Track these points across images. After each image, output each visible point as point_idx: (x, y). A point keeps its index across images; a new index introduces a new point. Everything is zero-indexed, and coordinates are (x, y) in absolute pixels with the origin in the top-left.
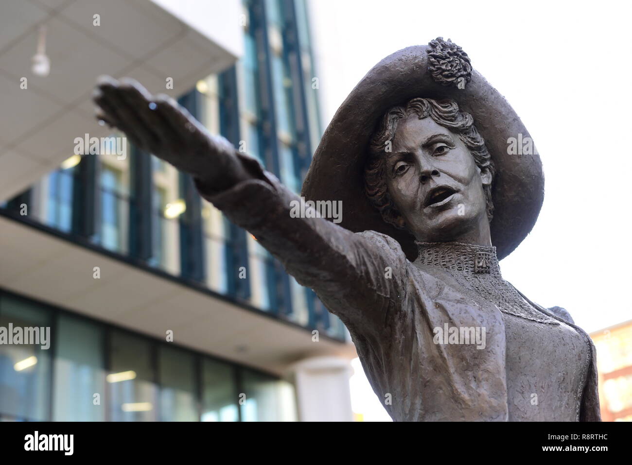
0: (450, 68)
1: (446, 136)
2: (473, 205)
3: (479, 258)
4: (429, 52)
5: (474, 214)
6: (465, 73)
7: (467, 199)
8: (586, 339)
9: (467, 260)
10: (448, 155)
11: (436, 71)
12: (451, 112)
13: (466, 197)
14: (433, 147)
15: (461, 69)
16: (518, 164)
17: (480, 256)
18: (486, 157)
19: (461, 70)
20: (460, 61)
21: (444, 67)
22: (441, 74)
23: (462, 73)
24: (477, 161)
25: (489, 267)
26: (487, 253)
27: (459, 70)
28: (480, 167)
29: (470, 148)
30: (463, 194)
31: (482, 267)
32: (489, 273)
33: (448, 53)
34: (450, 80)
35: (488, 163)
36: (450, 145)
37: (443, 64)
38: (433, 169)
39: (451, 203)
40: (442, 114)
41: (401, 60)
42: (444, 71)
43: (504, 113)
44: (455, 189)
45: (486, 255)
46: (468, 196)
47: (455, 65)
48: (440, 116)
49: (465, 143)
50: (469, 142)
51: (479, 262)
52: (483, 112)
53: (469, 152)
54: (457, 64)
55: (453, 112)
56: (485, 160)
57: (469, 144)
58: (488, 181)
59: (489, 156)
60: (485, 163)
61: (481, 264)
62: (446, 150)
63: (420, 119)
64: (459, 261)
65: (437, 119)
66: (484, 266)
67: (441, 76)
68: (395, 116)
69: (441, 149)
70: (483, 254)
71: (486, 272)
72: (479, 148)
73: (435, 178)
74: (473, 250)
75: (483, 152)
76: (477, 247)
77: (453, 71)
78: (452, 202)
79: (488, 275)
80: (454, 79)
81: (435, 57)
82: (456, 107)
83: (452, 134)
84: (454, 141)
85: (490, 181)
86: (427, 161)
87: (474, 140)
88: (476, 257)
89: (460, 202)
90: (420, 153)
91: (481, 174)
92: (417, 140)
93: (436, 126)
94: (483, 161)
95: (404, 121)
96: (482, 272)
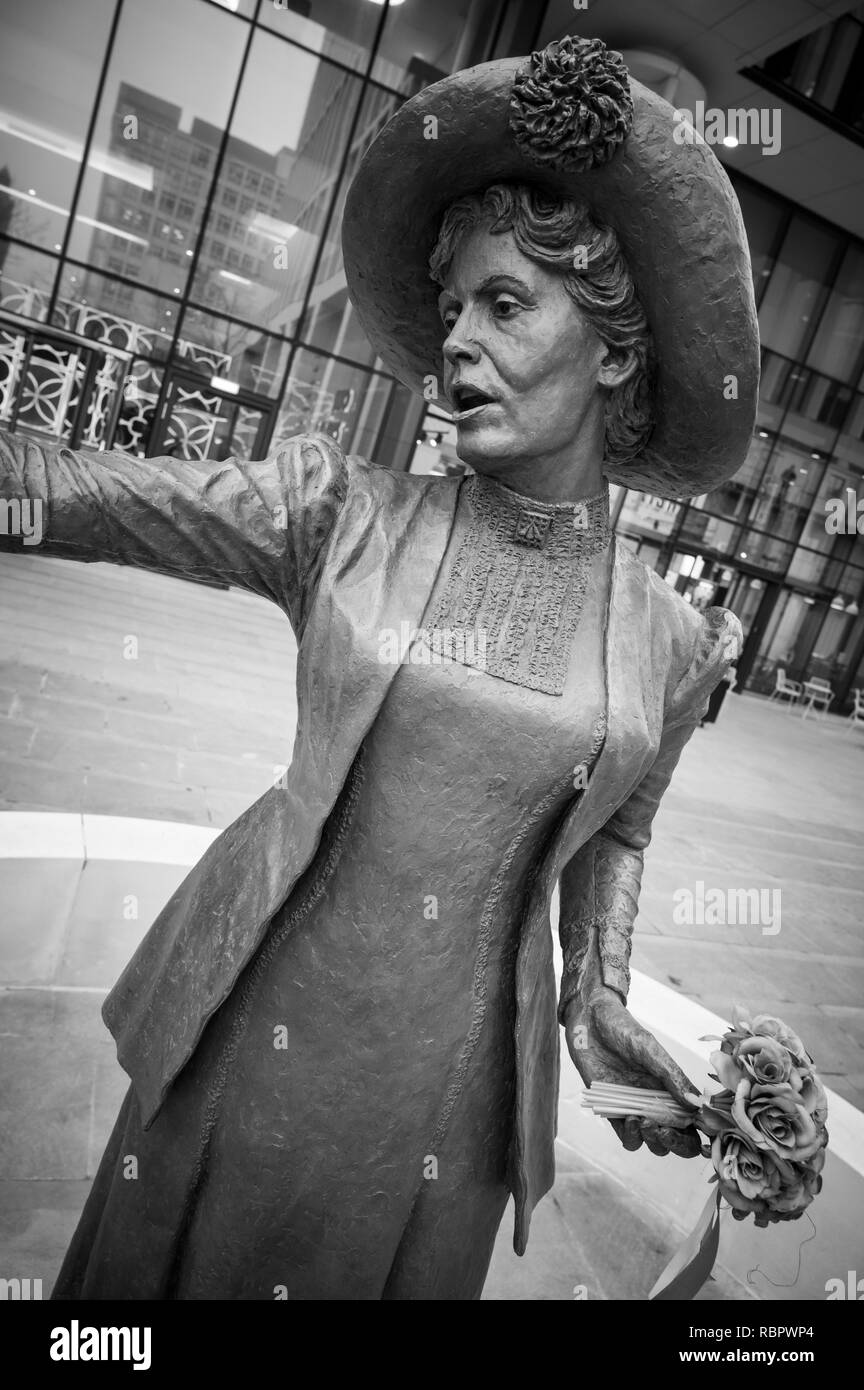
0: (544, 128)
1: (517, 281)
2: (523, 430)
3: (524, 521)
4: (517, 81)
5: (518, 449)
6: (583, 142)
7: (513, 417)
9: (507, 515)
10: (515, 322)
11: (519, 132)
12: (548, 228)
13: (511, 414)
14: (500, 302)
15: (573, 131)
16: (681, 360)
17: (525, 518)
18: (627, 330)
19: (574, 135)
20: (578, 110)
21: (530, 126)
22: (527, 140)
23: (574, 143)
24: (602, 334)
25: (539, 541)
26: (542, 516)
27: (568, 135)
28: (610, 347)
29: (583, 307)
30: (507, 406)
31: (525, 537)
32: (539, 548)
33: (553, 88)
34: (546, 157)
35: (633, 340)
36: (523, 302)
37: (530, 118)
38: (464, 348)
39: (475, 421)
40: (531, 230)
41: (449, 99)
42: (532, 135)
43: (680, 242)
44: (493, 396)
45: (538, 518)
46: (517, 413)
47: (558, 119)
48: (528, 233)
49: (573, 297)
50: (583, 297)
51: (522, 527)
52: (637, 232)
53: (577, 322)
54: (565, 118)
55: (555, 229)
56: (627, 336)
57: (581, 301)
58: (613, 380)
59: (642, 325)
60: (621, 341)
61: (523, 532)
62: (512, 311)
63: (491, 233)
64: (495, 513)
65: (519, 238)
66: (530, 536)
67: (527, 146)
68: (463, 215)
69: (504, 306)
70: (532, 517)
71: (532, 545)
72: (612, 313)
73: (465, 366)
74: (518, 505)
75: (625, 317)
76: (525, 501)
77: (551, 137)
78: (476, 419)
79: (536, 551)
80: (554, 155)
81: (521, 97)
82: (566, 216)
83: (544, 279)
84: (539, 293)
85: (621, 378)
86: (469, 328)
87: (601, 292)
88: (520, 517)
89: (494, 422)
90: (469, 306)
91: (605, 362)
92: (470, 278)
93: (516, 256)
94: (619, 336)
95: (471, 230)
96: (526, 544)
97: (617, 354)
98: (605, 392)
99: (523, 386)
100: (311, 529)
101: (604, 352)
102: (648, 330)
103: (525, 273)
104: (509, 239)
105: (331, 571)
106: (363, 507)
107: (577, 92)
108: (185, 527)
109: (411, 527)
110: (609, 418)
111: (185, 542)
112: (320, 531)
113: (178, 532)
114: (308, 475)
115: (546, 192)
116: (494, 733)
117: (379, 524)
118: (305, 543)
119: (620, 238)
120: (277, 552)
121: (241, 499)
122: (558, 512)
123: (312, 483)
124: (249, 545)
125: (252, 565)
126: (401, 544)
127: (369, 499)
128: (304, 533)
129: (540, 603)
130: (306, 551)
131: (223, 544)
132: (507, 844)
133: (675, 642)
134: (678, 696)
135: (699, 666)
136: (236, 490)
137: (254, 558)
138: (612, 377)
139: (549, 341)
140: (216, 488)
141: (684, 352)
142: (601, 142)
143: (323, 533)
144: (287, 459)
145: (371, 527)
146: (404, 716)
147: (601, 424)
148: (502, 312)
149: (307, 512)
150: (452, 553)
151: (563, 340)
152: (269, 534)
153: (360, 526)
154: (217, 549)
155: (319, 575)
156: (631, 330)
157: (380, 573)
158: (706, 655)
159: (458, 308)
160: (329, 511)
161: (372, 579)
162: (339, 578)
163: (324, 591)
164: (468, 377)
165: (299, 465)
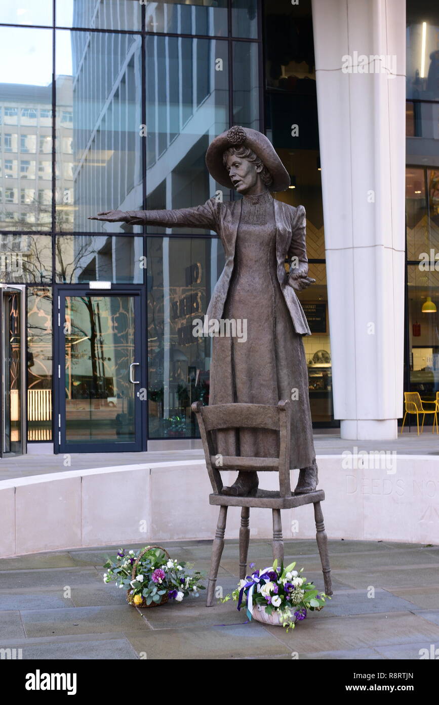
0: (233, 140)
2: (247, 184)
4: (228, 135)
5: (247, 187)
6: (239, 140)
8: (275, 227)
9: (250, 200)
10: (239, 168)
11: (230, 141)
13: (244, 182)
14: (236, 165)
20: (237, 136)
24: (255, 164)
25: (257, 202)
27: (237, 140)
29: (250, 161)
33: (233, 135)
34: (235, 143)
35: (260, 164)
36: (240, 164)
37: (231, 139)
38: (233, 174)
40: (237, 153)
44: (240, 180)
45: (256, 198)
47: (235, 138)
49: (248, 160)
51: (254, 201)
53: (250, 164)
55: (241, 152)
62: (239, 166)
63: (231, 156)
64: (248, 201)
65: (236, 155)
67: (232, 143)
72: (254, 161)
73: (234, 177)
75: (257, 161)
76: (252, 196)
77: (235, 141)
78: (238, 185)
79: (258, 204)
81: (229, 137)
82: (242, 150)
83: (242, 159)
84: (242, 162)
85: (261, 170)
86: (232, 171)
87: (252, 158)
88: (253, 199)
89: (242, 184)
90: (231, 167)
91: (257, 169)
92: (230, 163)
93: (236, 158)
94: (258, 164)
95: (228, 156)
96: (254, 204)
97: (258, 167)
98: (258, 173)
99: (244, 177)
100: (216, 212)
101: (256, 167)
102: (262, 162)
103: (239, 160)
104: (234, 156)
105: (222, 220)
107: (236, 134)
108: (196, 217)
109: (234, 208)
110: (262, 178)
111: (197, 219)
112: (218, 213)
115: (237, 147)
116: (258, 233)
117: (228, 210)
119: (252, 149)
120: (212, 218)
121: (203, 211)
122: (259, 196)
124: (207, 218)
125: (208, 221)
126: (233, 211)
127: (225, 206)
128: (215, 214)
129: (260, 213)
130: (217, 217)
131: (203, 219)
132: (267, 254)
134: (294, 223)
135: (296, 216)
136: (202, 209)
137: (208, 220)
138: (259, 171)
139: (246, 169)
140: (199, 210)
141: (267, 163)
142: (242, 139)
143: (219, 213)
144: (209, 203)
145: (227, 211)
146: (242, 235)
147: (261, 179)
148: (237, 167)
149: (215, 210)
150: (243, 210)
151: (248, 167)
152: (209, 215)
153: (225, 209)
154: (202, 220)
155: (220, 221)
156: (259, 162)
157: (230, 216)
158: (296, 213)
159: (230, 168)
160: (218, 209)
161: (229, 218)
162: (224, 219)
163: (222, 223)
164: (235, 178)
165: (211, 203)
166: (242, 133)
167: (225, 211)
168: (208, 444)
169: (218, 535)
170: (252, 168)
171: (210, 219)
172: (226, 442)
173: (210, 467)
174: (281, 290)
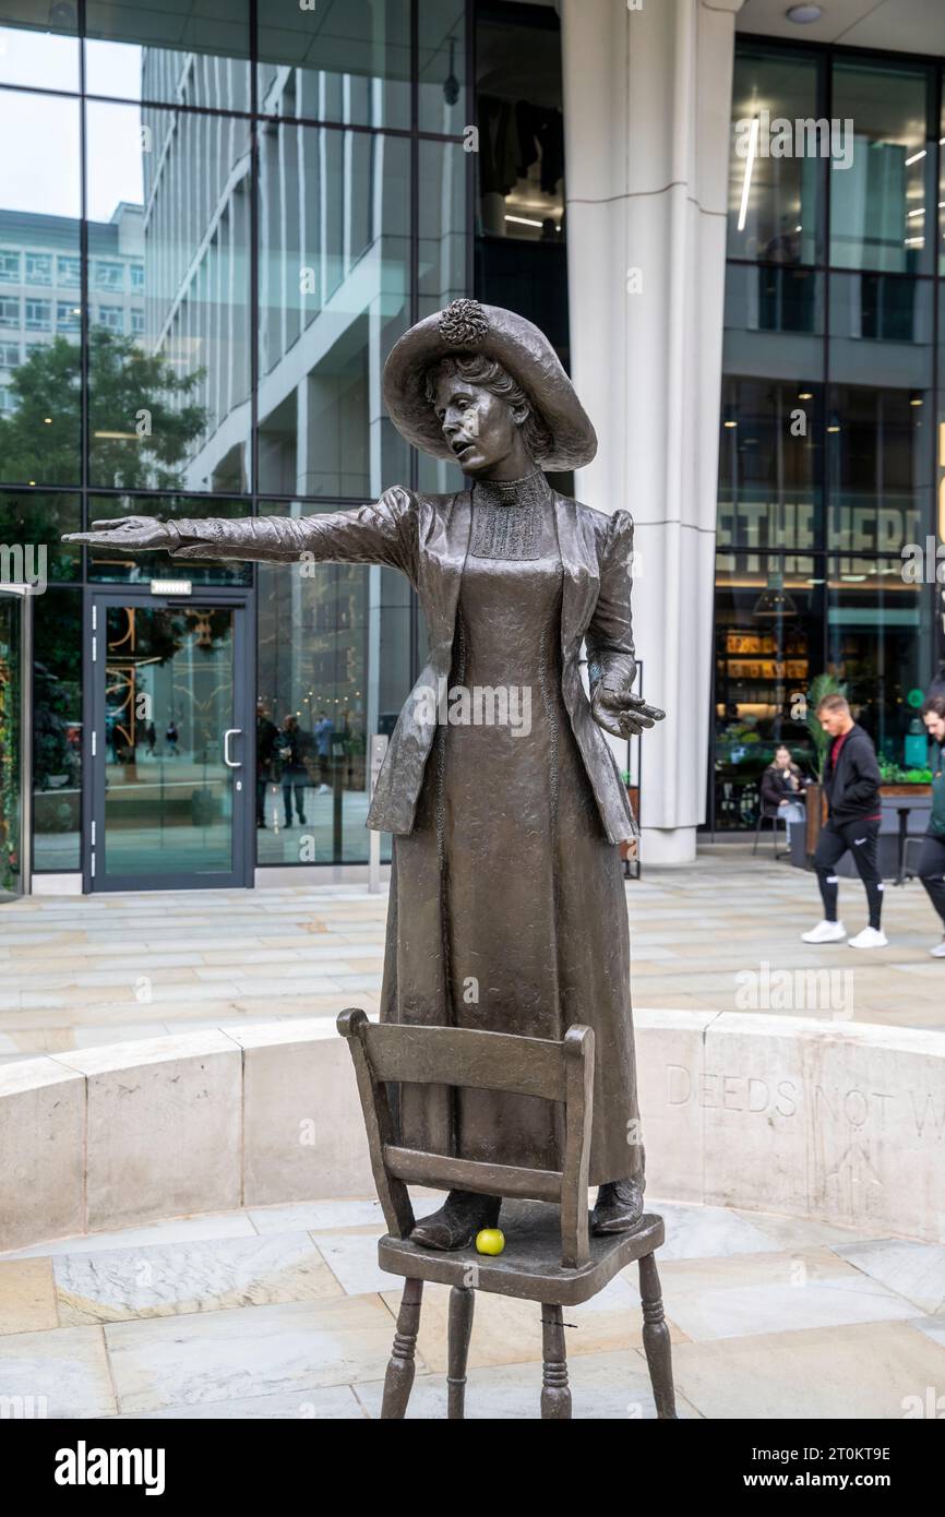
0: (456, 337)
1: (465, 393)
4: (440, 323)
5: (488, 462)
6: (472, 337)
7: (481, 449)
8: (560, 568)
9: (494, 494)
10: (469, 410)
12: (471, 369)
13: (479, 448)
14: (460, 403)
17: (503, 492)
18: (518, 398)
19: (468, 336)
20: (467, 327)
21: (450, 337)
22: (450, 342)
23: (469, 338)
24: (508, 403)
25: (512, 501)
26: (510, 489)
28: (514, 407)
29: (496, 395)
31: (505, 501)
32: (513, 504)
33: (454, 322)
34: (460, 346)
35: (522, 402)
36: (470, 401)
37: (449, 334)
39: (465, 456)
40: (464, 372)
42: (451, 340)
44: (471, 443)
45: (509, 491)
46: (482, 446)
47: (460, 333)
48: (465, 375)
49: (491, 391)
51: (503, 497)
53: (494, 401)
54: (463, 331)
55: (474, 369)
56: (519, 400)
57: (494, 392)
59: (524, 394)
60: (518, 403)
61: (504, 499)
63: (448, 377)
64: (490, 495)
65: (461, 376)
66: (508, 500)
68: (435, 373)
69: (463, 405)
70: (505, 491)
71: (510, 504)
72: (509, 393)
73: (454, 434)
74: (498, 487)
75: (516, 393)
76: (500, 484)
77: (459, 339)
79: (513, 506)
80: (463, 344)
81: (442, 328)
82: (476, 362)
83: (476, 389)
84: (476, 395)
85: (524, 418)
86: (450, 418)
87: (501, 387)
88: (501, 493)
89: (475, 454)
90: (449, 408)
91: (514, 414)
92: (444, 397)
93: (461, 384)
94: (517, 401)
95: (440, 377)
96: (507, 504)
97: (519, 409)
98: (521, 426)
99: (481, 435)
100: (408, 525)
101: (512, 410)
102: (527, 396)
104: (456, 378)
105: (422, 541)
106: (427, 511)
107: (463, 321)
108: (355, 535)
109: (452, 513)
110: (526, 437)
112: (412, 526)
113: (354, 539)
114: (399, 502)
115: (466, 356)
117: (437, 516)
118: (407, 532)
119: (502, 364)
120: (395, 539)
121: (374, 520)
122: (517, 484)
123: (402, 506)
124: (383, 538)
125: (385, 549)
126: (450, 521)
127: (429, 507)
128: (405, 528)
129: (520, 528)
130: (409, 535)
131: (373, 541)
132: (538, 638)
133: (596, 530)
135: (611, 537)
136: (371, 516)
137: (387, 545)
138: (520, 420)
139: (486, 413)
140: (363, 518)
141: (542, 399)
142: (479, 335)
144: (388, 499)
146: (472, 589)
147: (523, 441)
149: (404, 517)
150: (475, 519)
151: (492, 411)
152: (390, 531)
155: (417, 544)
156: (521, 397)
157: (444, 535)
158: (613, 531)
159: (444, 411)
160: (413, 515)
161: (442, 539)
162: (427, 542)
163: (421, 550)
164: (458, 438)
165: (394, 499)
166: (478, 317)
167: (429, 519)
168: (378, 1116)
169: (397, 1352)
170: (503, 413)
171: (392, 543)
172: (424, 1113)
173: (383, 1174)
174: (572, 733)
